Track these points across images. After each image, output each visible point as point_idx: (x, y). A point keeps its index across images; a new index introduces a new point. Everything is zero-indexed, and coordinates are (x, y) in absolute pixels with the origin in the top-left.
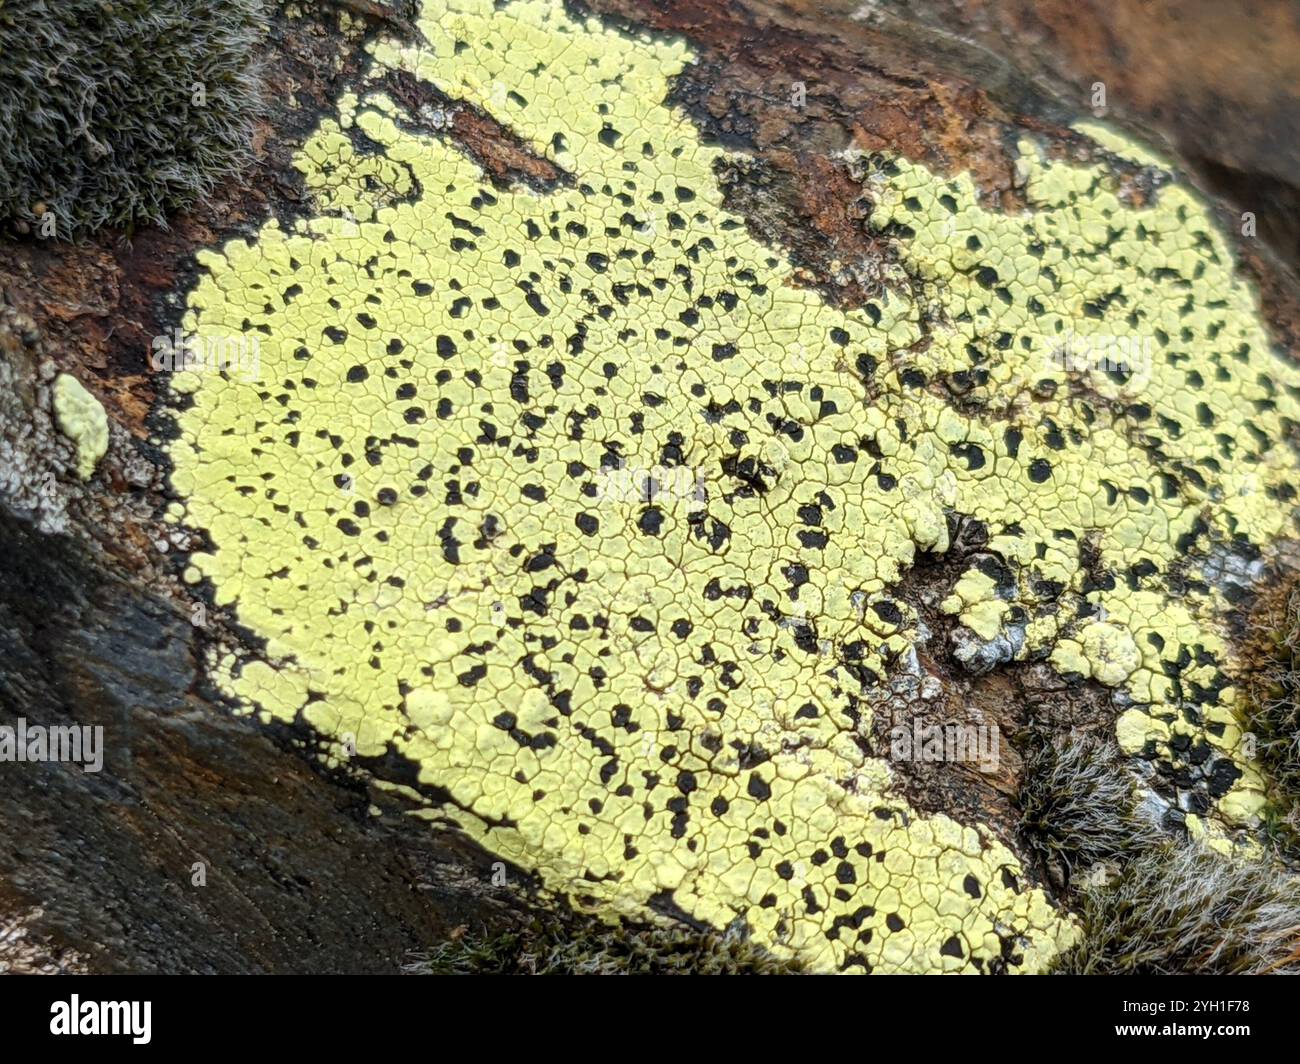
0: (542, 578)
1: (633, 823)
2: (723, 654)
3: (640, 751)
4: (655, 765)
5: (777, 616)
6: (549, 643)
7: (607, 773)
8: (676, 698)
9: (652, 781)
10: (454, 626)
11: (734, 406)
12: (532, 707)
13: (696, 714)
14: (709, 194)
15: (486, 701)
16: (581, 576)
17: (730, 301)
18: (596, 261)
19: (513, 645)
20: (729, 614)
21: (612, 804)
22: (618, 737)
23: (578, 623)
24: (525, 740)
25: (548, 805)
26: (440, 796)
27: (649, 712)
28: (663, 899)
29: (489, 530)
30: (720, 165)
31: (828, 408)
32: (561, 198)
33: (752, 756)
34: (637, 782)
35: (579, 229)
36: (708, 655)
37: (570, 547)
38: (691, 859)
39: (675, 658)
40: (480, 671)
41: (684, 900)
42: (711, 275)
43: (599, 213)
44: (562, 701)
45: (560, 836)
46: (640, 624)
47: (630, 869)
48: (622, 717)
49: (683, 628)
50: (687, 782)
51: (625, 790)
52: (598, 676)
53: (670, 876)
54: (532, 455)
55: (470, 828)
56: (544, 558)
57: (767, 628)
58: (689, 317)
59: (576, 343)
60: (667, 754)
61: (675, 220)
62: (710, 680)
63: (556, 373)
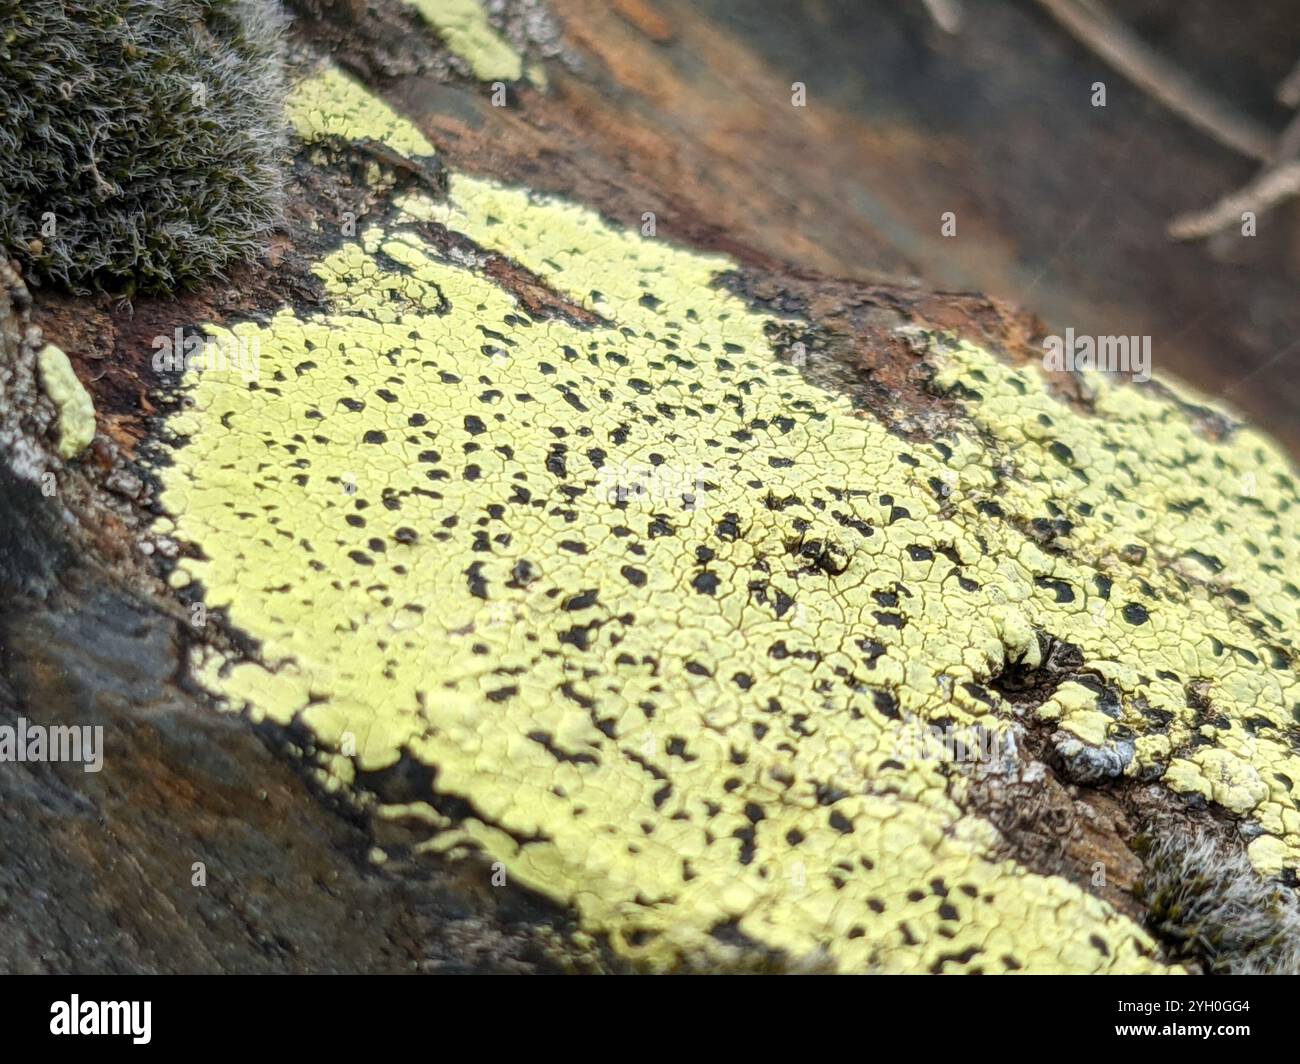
0: (582, 617)
1: (692, 848)
2: (792, 706)
3: (694, 783)
4: (717, 795)
5: (853, 682)
6: (588, 674)
7: (660, 797)
8: (741, 737)
9: (714, 811)
10: (480, 650)
11: (794, 500)
12: (569, 725)
13: (763, 753)
14: (759, 349)
15: (515, 719)
16: (628, 619)
17: (787, 425)
18: (638, 385)
19: (551, 672)
20: (795, 672)
21: (666, 830)
22: (673, 766)
23: (625, 659)
24: (561, 755)
25: (591, 822)
26: (460, 808)
27: (709, 748)
28: (727, 928)
29: (522, 575)
30: (770, 328)
31: (899, 513)
32: (599, 334)
33: (826, 795)
34: (697, 811)
35: (622, 360)
36: (774, 706)
37: (614, 593)
38: (762, 887)
39: (738, 708)
40: (512, 691)
41: (752, 926)
42: (765, 403)
43: (641, 354)
44: (607, 726)
45: (605, 854)
46: (695, 668)
47: (688, 893)
48: (676, 747)
49: (745, 681)
50: (755, 812)
51: (680, 816)
52: (648, 709)
53: (737, 899)
54: (571, 516)
55: (496, 849)
56: (585, 600)
57: (841, 692)
58: (742, 435)
59: (620, 435)
60: (731, 785)
61: (723, 364)
62: (778, 726)
63: (597, 457)
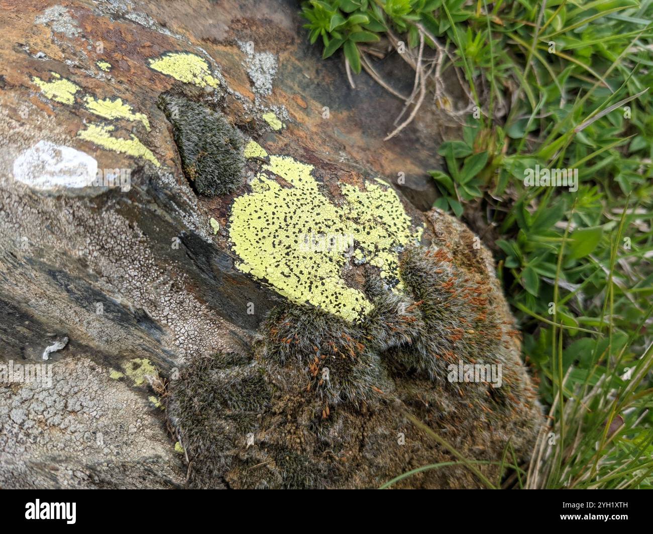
0: (288, 250)
1: (303, 289)
2: (317, 262)
3: (304, 278)
4: (306, 280)
5: (326, 256)
6: (290, 261)
7: (299, 281)
8: (310, 269)
9: (306, 283)
10: (274, 258)
11: (319, 223)
12: (287, 271)
13: (313, 272)
14: (316, 189)
15: (279, 270)
16: (295, 250)
17: (319, 206)
18: (298, 200)
19: (284, 261)
20: (318, 256)
21: (299, 286)
22: (300, 276)
23: (294, 257)
24: (286, 276)
25: (289, 286)
26: (272, 285)
27: (305, 272)
28: (307, 302)
29: (280, 242)
30: (318, 185)
31: (335, 223)
32: (293, 190)
33: (322, 279)
34: (304, 283)
35: (295, 195)
36: (315, 262)
37: (293, 245)
38: (312, 295)
39: (310, 263)
40: (278, 265)
41: (311, 302)
42: (316, 202)
43: (299, 192)
44: (291, 270)
45: (291, 291)
46: (304, 257)
47: (302, 297)
48: (301, 272)
49: (311, 258)
50: (311, 283)
51: (301, 284)
52: (297, 266)
53: (308, 298)
54: (287, 231)
55: (277, 290)
56: (289, 247)
57: (324, 258)
58: (313, 209)
59: (295, 213)
60: (308, 278)
61: (311, 193)
62: (315, 266)
63: (291, 218)
